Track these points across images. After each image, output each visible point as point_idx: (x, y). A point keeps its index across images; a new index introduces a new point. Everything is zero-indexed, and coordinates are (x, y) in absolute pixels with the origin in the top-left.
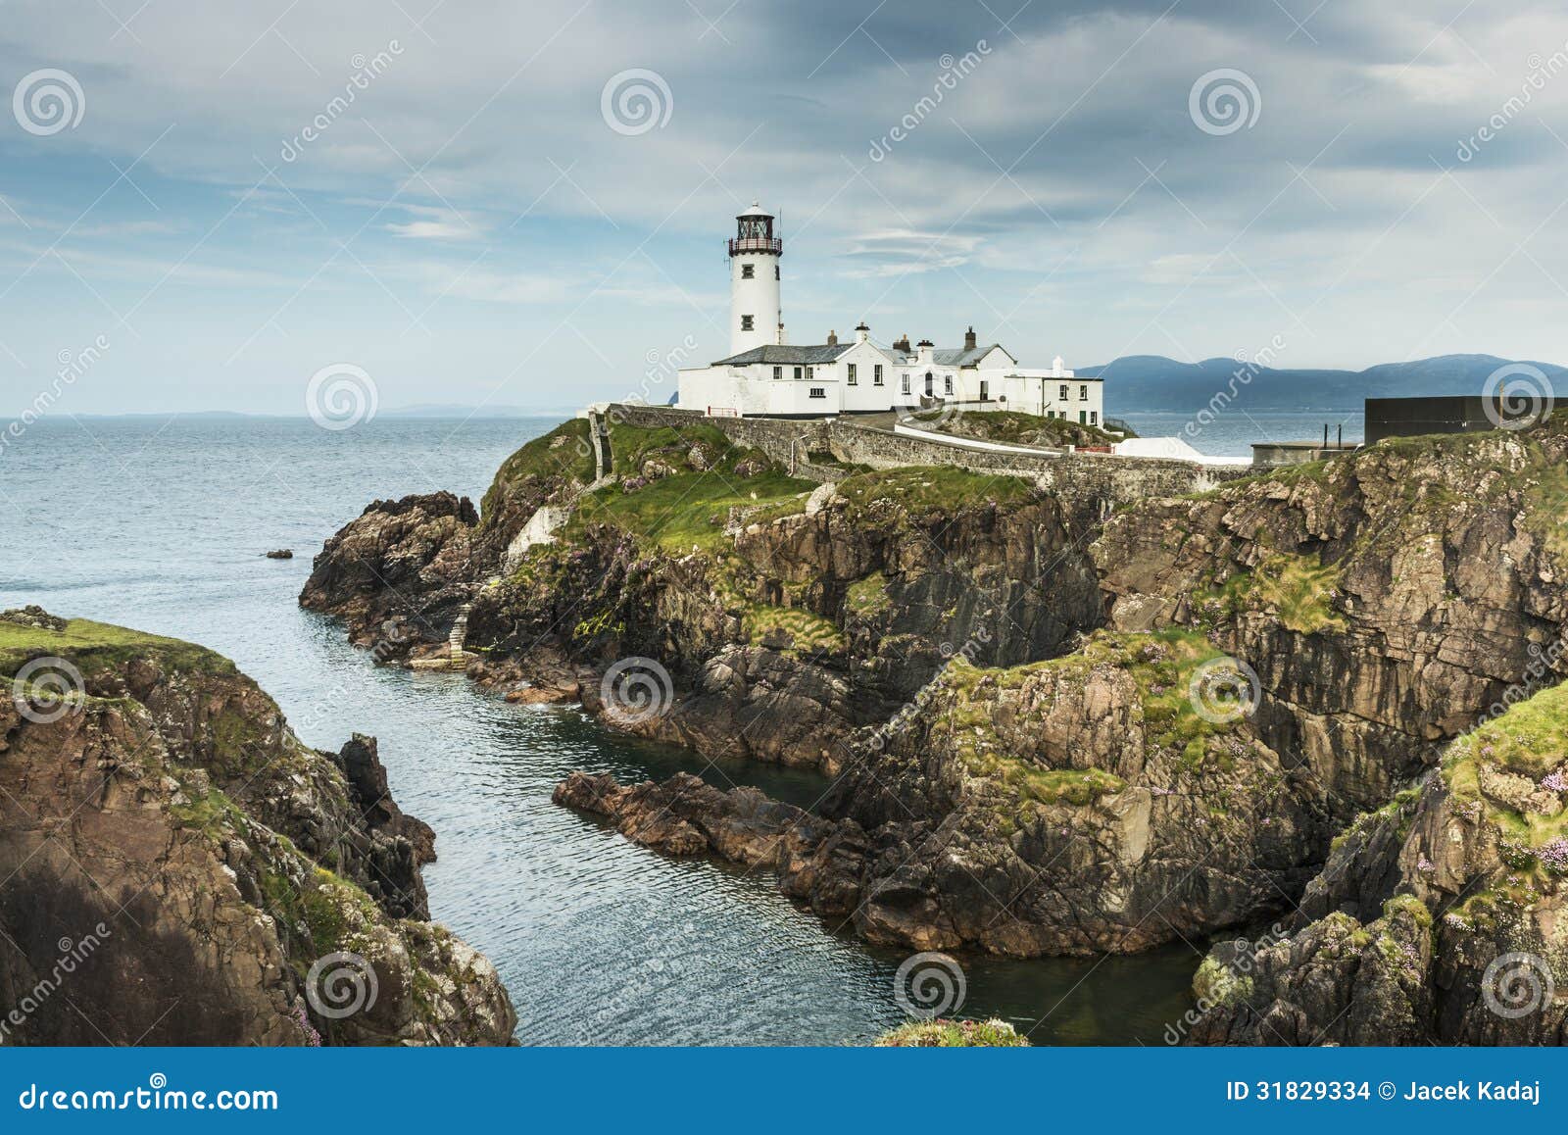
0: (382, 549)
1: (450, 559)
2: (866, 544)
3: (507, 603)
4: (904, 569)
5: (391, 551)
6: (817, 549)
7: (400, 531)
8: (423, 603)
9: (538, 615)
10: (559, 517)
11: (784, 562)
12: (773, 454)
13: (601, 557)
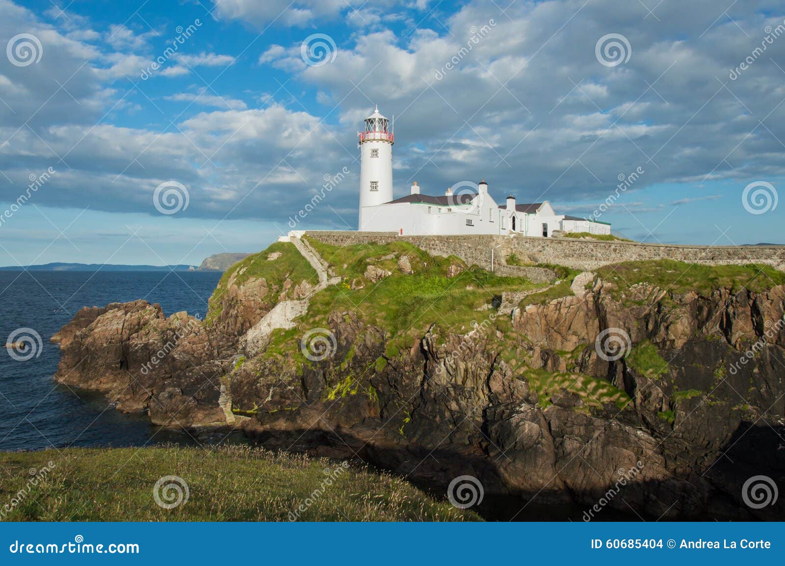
0: (125, 337)
1: (194, 343)
2: (632, 319)
3: (262, 375)
4: (673, 337)
5: (133, 338)
6: (586, 324)
7: (139, 324)
8: (191, 377)
9: (290, 384)
10: (298, 308)
11: (555, 334)
12: (470, 260)
13: (343, 337)
